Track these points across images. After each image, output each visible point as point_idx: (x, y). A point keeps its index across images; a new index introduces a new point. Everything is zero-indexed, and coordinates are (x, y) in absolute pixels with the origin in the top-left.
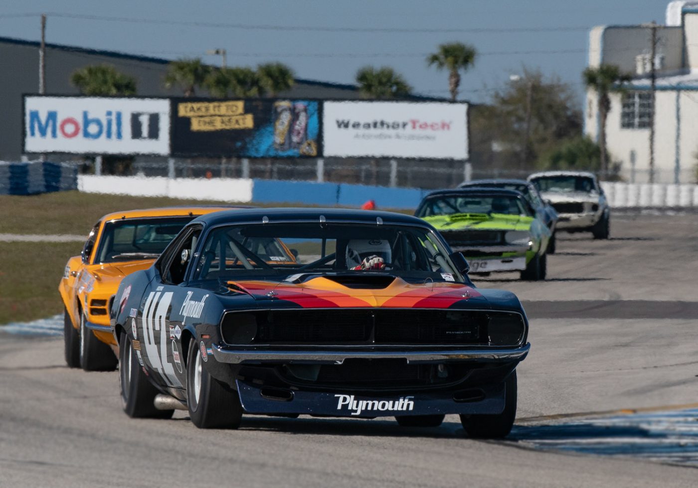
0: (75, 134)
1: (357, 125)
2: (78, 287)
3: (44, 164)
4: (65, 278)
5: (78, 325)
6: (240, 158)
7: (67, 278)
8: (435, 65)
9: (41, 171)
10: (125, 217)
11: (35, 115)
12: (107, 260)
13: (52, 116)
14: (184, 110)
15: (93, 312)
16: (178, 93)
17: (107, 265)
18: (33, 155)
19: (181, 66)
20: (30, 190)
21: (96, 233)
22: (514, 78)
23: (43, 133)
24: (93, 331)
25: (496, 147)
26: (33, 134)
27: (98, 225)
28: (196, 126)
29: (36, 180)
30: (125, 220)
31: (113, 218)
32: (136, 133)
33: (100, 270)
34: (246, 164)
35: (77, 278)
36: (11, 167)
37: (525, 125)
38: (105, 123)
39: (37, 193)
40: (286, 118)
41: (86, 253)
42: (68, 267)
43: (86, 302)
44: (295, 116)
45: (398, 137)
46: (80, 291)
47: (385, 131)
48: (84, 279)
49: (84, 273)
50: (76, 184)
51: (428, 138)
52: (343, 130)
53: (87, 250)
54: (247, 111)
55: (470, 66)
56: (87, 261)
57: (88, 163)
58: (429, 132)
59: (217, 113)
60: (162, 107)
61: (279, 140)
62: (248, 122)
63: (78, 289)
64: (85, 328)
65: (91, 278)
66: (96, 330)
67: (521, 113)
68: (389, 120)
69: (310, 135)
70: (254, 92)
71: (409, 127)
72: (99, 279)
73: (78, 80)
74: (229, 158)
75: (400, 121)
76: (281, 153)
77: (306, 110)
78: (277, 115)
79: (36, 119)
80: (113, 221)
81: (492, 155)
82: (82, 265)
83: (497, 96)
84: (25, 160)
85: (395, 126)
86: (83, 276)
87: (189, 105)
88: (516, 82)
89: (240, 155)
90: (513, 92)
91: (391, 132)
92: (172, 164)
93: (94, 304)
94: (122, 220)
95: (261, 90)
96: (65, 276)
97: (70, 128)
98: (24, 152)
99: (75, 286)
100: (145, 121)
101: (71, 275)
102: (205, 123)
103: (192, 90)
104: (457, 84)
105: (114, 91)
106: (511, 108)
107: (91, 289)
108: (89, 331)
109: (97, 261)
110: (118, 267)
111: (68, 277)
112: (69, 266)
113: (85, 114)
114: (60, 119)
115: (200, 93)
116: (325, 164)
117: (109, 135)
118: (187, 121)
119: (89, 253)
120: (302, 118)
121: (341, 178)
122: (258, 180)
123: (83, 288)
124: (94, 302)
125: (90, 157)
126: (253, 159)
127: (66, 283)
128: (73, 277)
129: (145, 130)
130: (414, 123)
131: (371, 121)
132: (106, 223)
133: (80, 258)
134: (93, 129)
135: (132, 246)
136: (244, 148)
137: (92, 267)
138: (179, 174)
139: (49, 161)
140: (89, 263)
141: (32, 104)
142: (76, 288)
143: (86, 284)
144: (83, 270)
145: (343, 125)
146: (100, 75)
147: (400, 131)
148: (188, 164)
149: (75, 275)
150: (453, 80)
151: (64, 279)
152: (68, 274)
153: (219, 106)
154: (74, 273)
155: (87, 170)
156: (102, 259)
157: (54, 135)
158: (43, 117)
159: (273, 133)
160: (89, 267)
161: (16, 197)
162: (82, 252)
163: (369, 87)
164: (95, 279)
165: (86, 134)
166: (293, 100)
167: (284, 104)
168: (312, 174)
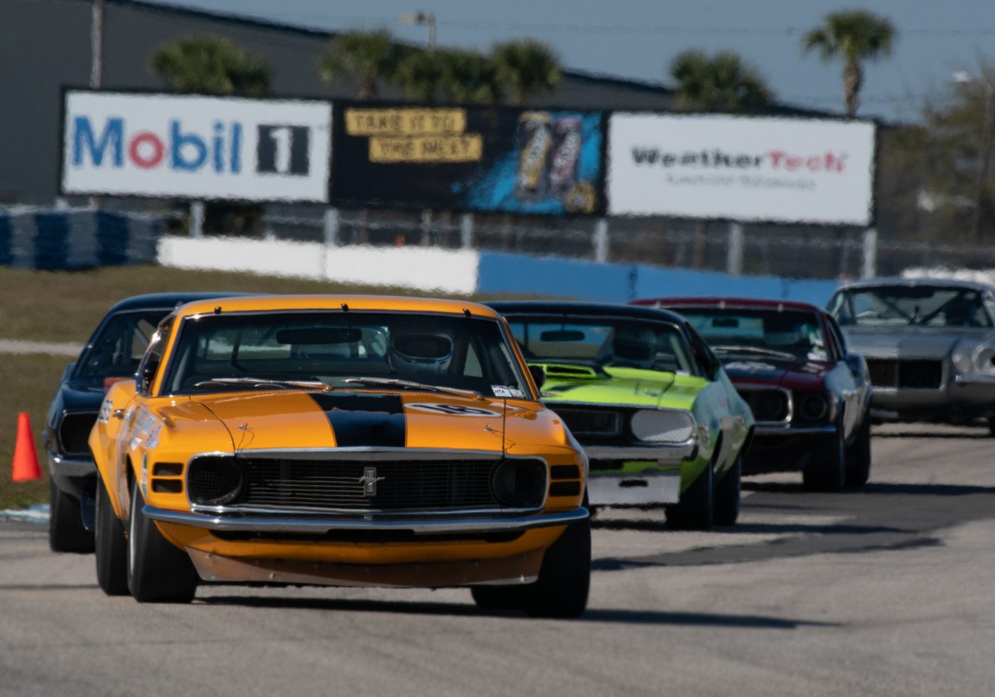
0: (156, 160)
1: (668, 160)
2: (128, 439)
3: (100, 215)
4: (102, 421)
5: (124, 512)
6: (457, 213)
7: (106, 422)
8: (817, 52)
9: (93, 227)
10: (220, 308)
11: (83, 124)
12: (184, 389)
13: (115, 126)
14: (356, 122)
15: (157, 486)
16: (346, 93)
17: (185, 399)
18: (79, 198)
19: (355, 43)
20: (71, 260)
21: (165, 337)
22: (961, 77)
23: (97, 158)
24: (155, 522)
25: (927, 202)
26: (78, 160)
27: (169, 323)
28: (378, 152)
29: (83, 242)
30: (221, 314)
31: (196, 312)
32: (266, 162)
33: (170, 409)
34: (467, 225)
35: (125, 422)
36: (39, 218)
37: (979, 164)
38: (209, 143)
39: (85, 268)
40: (541, 141)
41: (145, 375)
42: (108, 402)
43: (145, 467)
44: (558, 137)
45: (745, 180)
46: (134, 447)
47: (723, 170)
48: (140, 424)
49: (140, 412)
50: (155, 253)
51: (802, 185)
52: (645, 167)
53: (146, 371)
54: (470, 129)
55: (880, 52)
56: (146, 390)
57: (179, 214)
58: (802, 173)
59: (417, 130)
60: (316, 116)
61: (527, 180)
62: (473, 149)
63: (130, 444)
64: (139, 517)
65: (156, 422)
66: (159, 521)
67: (973, 141)
68: (732, 151)
69: (583, 171)
70: (482, 94)
71: (767, 163)
72: (170, 424)
73: (164, 63)
74: (437, 212)
75: (752, 154)
76: (529, 206)
77: (579, 129)
78: (527, 136)
79: (83, 132)
80: (197, 317)
81: (919, 217)
82: (135, 397)
83: (928, 111)
84: (61, 206)
85: (742, 161)
86: (137, 418)
87: (365, 114)
88: (964, 84)
89: (457, 207)
90: (961, 102)
91: (735, 172)
92: (332, 220)
93: (160, 471)
94: (214, 315)
95: (496, 91)
96: (102, 418)
97: (146, 150)
98: (60, 192)
99: (123, 435)
100: (283, 141)
101: (114, 416)
102: (396, 148)
103: (373, 87)
104: (856, 87)
105: (228, 85)
106: (955, 132)
107: (155, 443)
108: (146, 522)
109: (165, 391)
110: (204, 403)
111: (107, 419)
112: (110, 400)
113: (175, 127)
114: (129, 133)
115: (386, 92)
116: (611, 230)
117: (219, 166)
118: (362, 142)
119: (151, 377)
120: (571, 144)
121: (642, 255)
122: (489, 253)
123: (139, 440)
124: (159, 468)
125: (183, 203)
126: (481, 215)
127: (103, 430)
128: (116, 419)
129: (283, 157)
130: (776, 157)
131: (697, 149)
132: (183, 319)
133: (131, 384)
134: (189, 153)
135: (230, 363)
136: (465, 194)
137: (156, 402)
138: (346, 237)
139: (109, 209)
140: (151, 394)
141: (79, 104)
142: (123, 441)
143: (145, 433)
144: (138, 407)
145: (645, 157)
146: (204, 57)
147: (751, 171)
148: (360, 221)
149: (121, 416)
150: (851, 79)
151: (100, 423)
152: (108, 413)
153: (422, 118)
154: (119, 411)
155: (178, 228)
156: (175, 387)
157: (118, 161)
158: (98, 128)
159: (518, 170)
160: (150, 401)
161: (45, 275)
162: (137, 374)
163: (694, 89)
164: (163, 424)
165: (178, 162)
166: (556, 110)
167: (538, 118)
168: (586, 248)
